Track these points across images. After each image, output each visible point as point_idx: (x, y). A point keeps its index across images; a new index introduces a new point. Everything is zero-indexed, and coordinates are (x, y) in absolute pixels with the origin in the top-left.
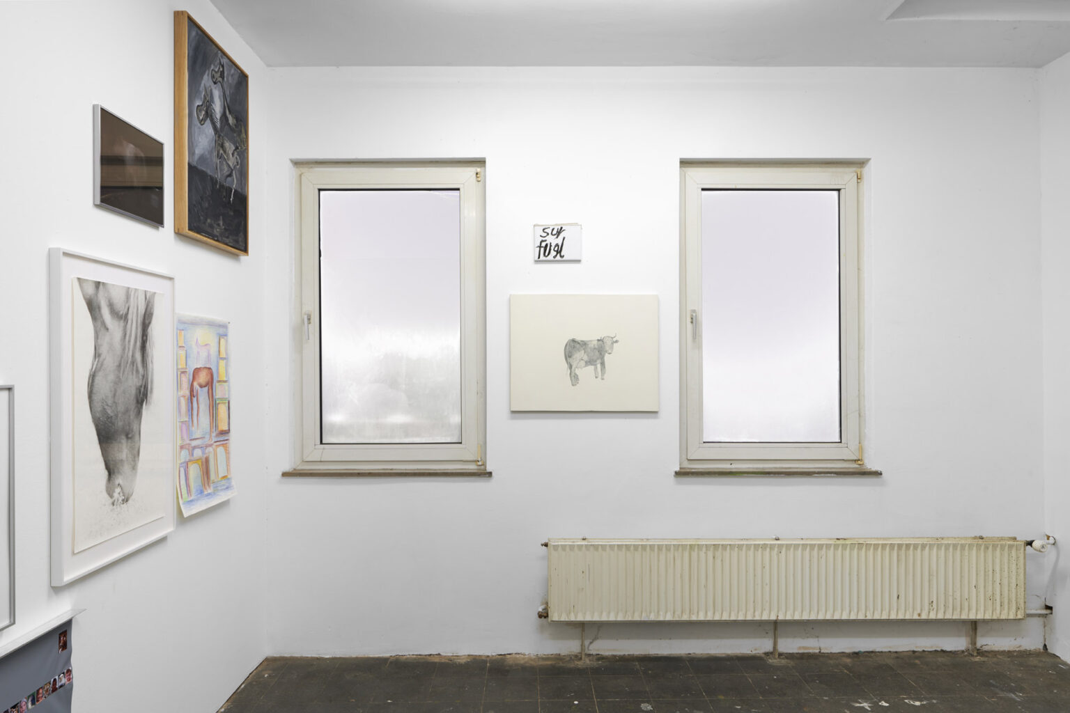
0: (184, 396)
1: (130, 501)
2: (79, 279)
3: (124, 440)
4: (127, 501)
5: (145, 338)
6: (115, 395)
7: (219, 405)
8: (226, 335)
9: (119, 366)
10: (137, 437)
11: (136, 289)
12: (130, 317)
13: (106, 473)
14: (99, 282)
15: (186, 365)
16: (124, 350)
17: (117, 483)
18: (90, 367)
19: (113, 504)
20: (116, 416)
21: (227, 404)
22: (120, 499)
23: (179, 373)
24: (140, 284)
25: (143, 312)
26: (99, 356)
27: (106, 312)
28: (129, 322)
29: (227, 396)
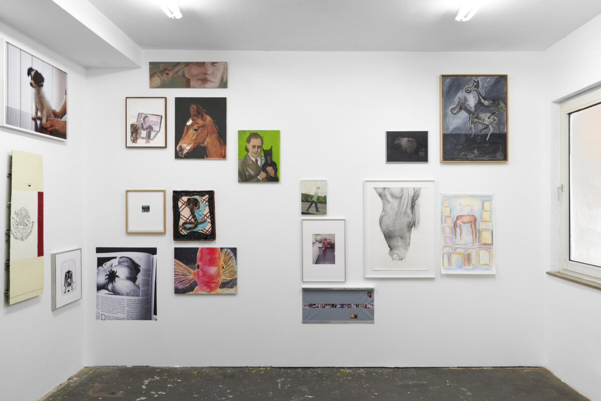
0: (449, 227)
1: (403, 260)
2: (374, 188)
3: (400, 239)
4: (401, 260)
5: (413, 204)
6: (394, 224)
7: (483, 232)
8: (491, 200)
9: (397, 214)
10: (408, 239)
11: (407, 188)
12: (403, 197)
13: (389, 249)
14: (385, 188)
15: (450, 214)
16: (399, 209)
17: (395, 252)
18: (380, 214)
19: (393, 259)
20: (395, 231)
21: (491, 232)
22: (397, 259)
23: (444, 217)
24: (411, 186)
25: (412, 195)
26: (385, 211)
27: (389, 197)
28: (403, 199)
29: (491, 228)
